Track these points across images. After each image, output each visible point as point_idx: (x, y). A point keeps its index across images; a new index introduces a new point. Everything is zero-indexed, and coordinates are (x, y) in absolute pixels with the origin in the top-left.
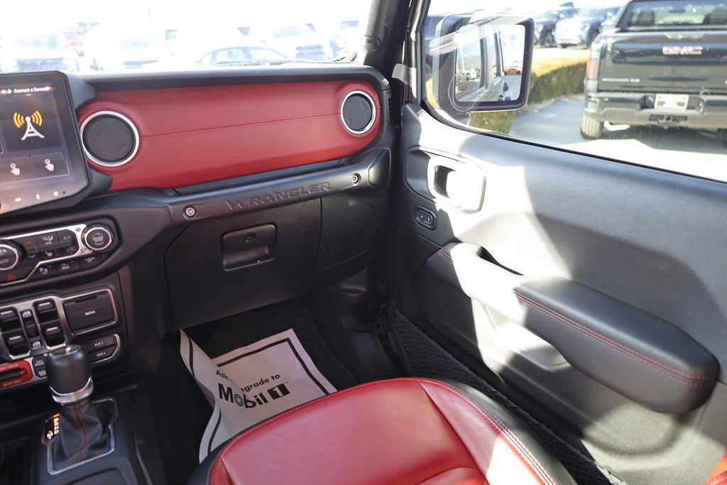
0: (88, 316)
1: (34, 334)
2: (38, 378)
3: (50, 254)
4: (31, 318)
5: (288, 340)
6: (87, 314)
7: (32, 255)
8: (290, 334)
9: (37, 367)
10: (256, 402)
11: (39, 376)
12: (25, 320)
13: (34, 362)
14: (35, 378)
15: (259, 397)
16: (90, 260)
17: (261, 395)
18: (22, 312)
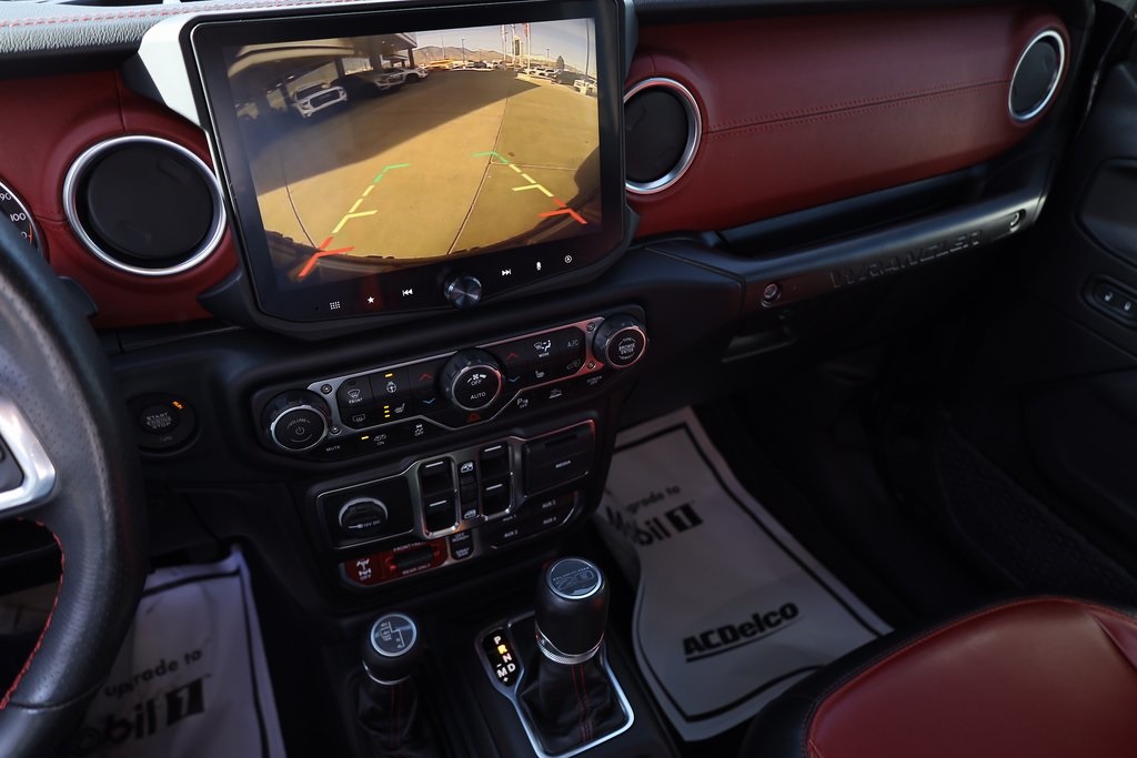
0: (559, 468)
1: (470, 498)
2: (454, 561)
3: (541, 375)
4: (471, 473)
5: (684, 426)
6: (557, 466)
7: (514, 378)
8: (687, 415)
9: (456, 542)
10: (652, 533)
11: (455, 557)
12: (462, 475)
14: (449, 561)
15: (653, 524)
16: (594, 381)
17: (656, 520)
18: (460, 466)
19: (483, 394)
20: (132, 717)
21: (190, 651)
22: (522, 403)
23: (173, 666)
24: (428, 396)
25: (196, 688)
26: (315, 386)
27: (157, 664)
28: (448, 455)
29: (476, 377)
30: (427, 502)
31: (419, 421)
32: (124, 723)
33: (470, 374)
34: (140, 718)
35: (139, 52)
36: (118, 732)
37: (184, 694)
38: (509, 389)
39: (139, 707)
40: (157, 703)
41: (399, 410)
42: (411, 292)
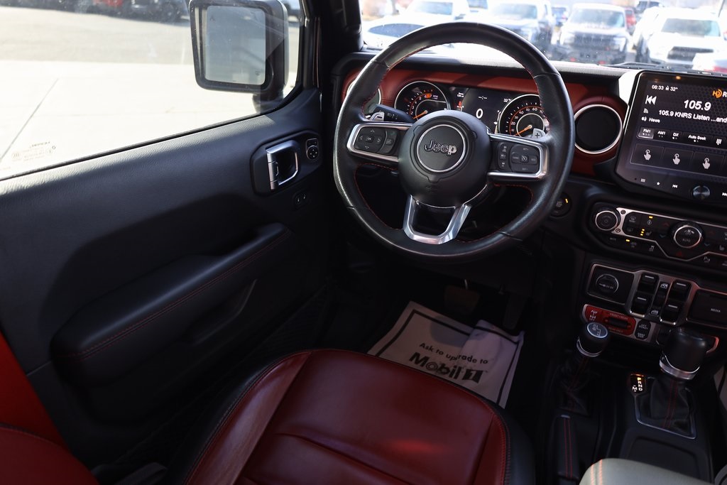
0: (713, 312)
1: (658, 304)
2: (635, 337)
3: (722, 249)
4: (665, 291)
6: (712, 310)
7: (707, 243)
9: (640, 328)
11: (636, 335)
12: (660, 289)
13: (640, 323)
14: (633, 336)
18: (662, 283)
19: (689, 241)
20: (451, 369)
21: (484, 359)
22: (706, 260)
23: (475, 361)
24: (663, 232)
25: (479, 373)
26: (620, 209)
27: (470, 356)
28: (659, 274)
29: (689, 231)
30: (637, 295)
31: (654, 244)
32: (448, 369)
33: (687, 229)
34: (454, 371)
35: (620, 80)
36: (444, 370)
37: (474, 373)
38: (701, 248)
39: (455, 367)
40: (462, 370)
41: (648, 234)
42: (676, 186)
